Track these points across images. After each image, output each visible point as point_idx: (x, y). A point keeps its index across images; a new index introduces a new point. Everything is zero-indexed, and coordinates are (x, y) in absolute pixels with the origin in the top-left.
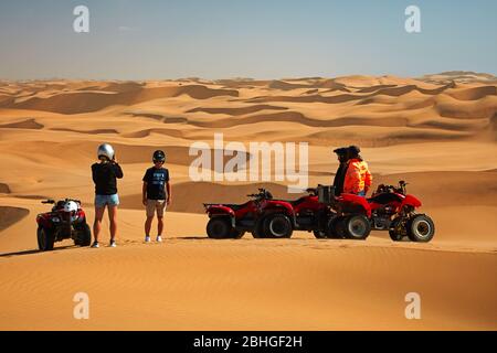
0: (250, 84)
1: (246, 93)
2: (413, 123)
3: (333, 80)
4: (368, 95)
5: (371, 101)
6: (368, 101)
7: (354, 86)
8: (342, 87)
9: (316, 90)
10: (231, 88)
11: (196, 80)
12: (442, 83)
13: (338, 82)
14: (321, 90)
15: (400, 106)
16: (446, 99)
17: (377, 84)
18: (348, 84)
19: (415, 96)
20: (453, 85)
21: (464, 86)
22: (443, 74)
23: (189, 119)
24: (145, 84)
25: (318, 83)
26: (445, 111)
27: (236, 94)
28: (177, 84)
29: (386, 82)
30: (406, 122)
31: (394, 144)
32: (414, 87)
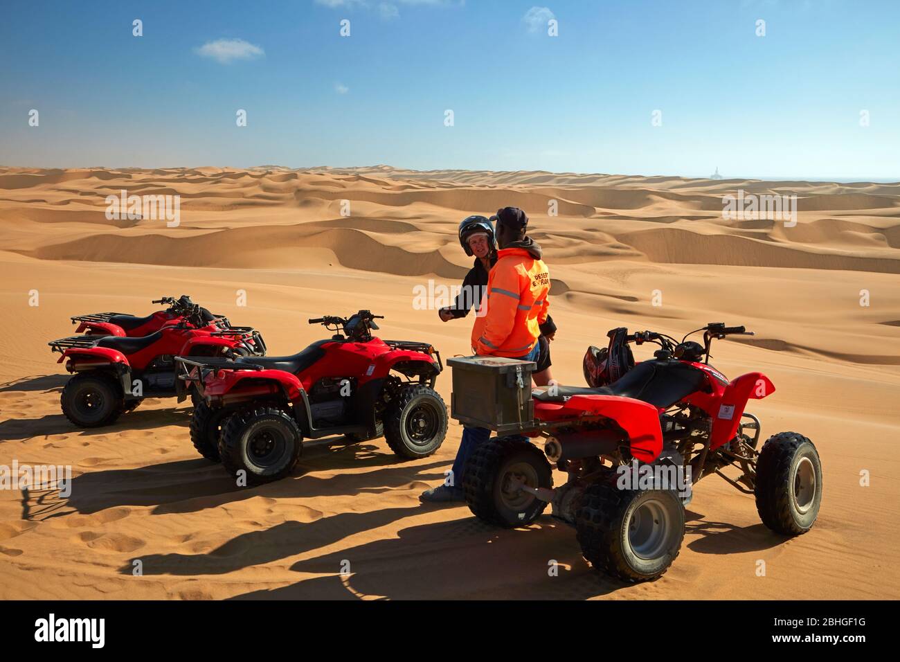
0: (139, 171)
1: (136, 177)
2: (246, 196)
3: (193, 169)
4: (217, 179)
5: (220, 182)
6: (217, 182)
7: (208, 173)
8: (200, 174)
9: (183, 175)
10: (126, 174)
11: (102, 168)
12: (260, 171)
13: (196, 170)
14: (186, 175)
15: (238, 185)
16: (267, 181)
17: (220, 172)
18: (203, 172)
19: (247, 179)
20: (271, 173)
21: (277, 173)
22: (262, 167)
23: (98, 193)
24: (66, 170)
25: (184, 171)
26: (267, 189)
27: (130, 177)
28: (89, 170)
29: (226, 171)
30: (243, 195)
31: (236, 209)
32: (247, 174)
